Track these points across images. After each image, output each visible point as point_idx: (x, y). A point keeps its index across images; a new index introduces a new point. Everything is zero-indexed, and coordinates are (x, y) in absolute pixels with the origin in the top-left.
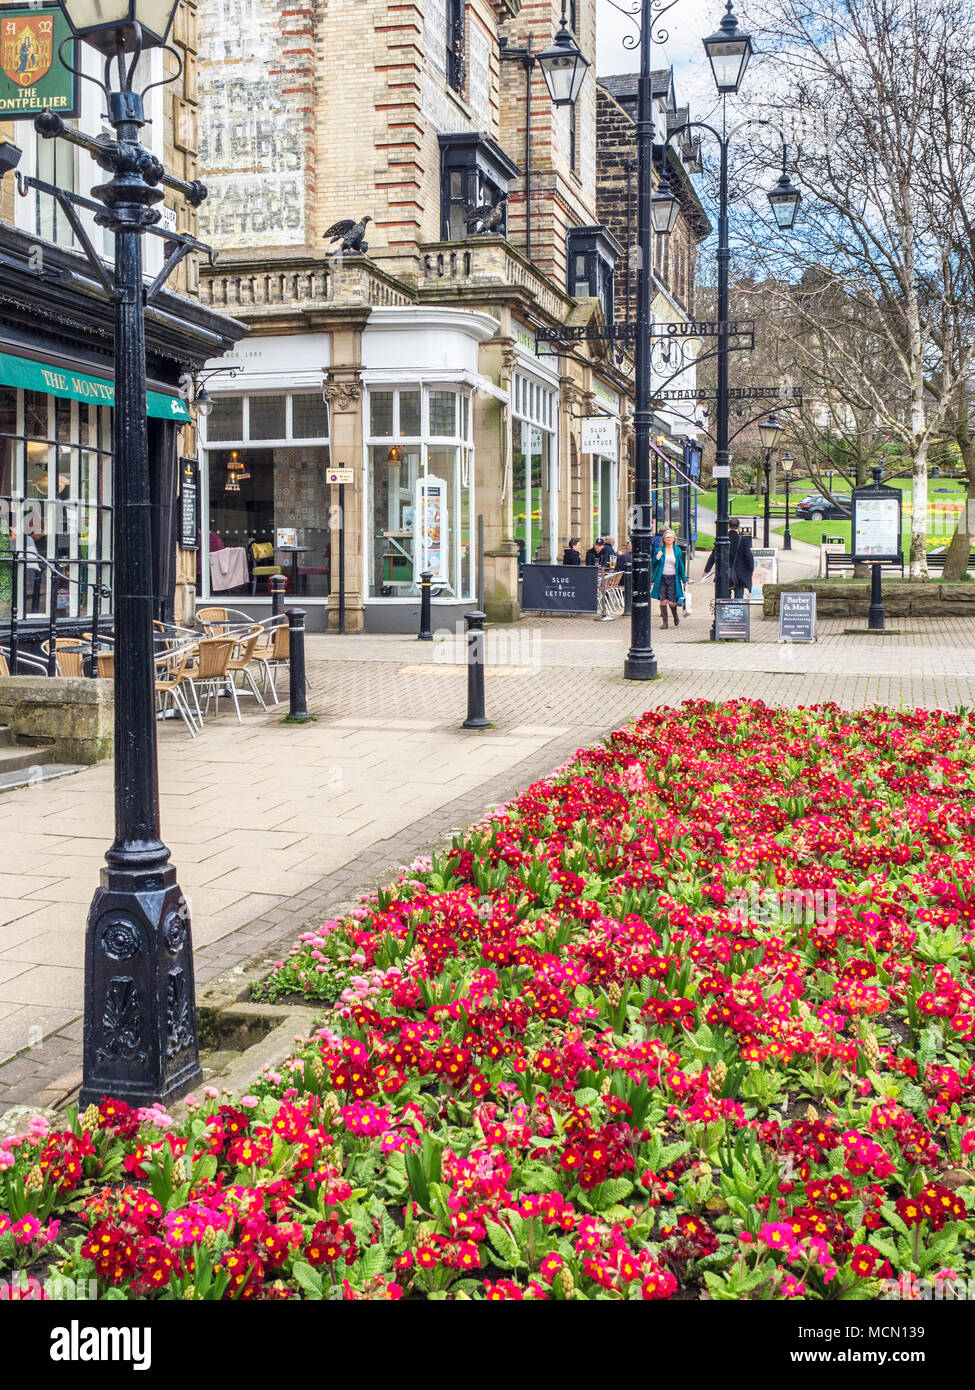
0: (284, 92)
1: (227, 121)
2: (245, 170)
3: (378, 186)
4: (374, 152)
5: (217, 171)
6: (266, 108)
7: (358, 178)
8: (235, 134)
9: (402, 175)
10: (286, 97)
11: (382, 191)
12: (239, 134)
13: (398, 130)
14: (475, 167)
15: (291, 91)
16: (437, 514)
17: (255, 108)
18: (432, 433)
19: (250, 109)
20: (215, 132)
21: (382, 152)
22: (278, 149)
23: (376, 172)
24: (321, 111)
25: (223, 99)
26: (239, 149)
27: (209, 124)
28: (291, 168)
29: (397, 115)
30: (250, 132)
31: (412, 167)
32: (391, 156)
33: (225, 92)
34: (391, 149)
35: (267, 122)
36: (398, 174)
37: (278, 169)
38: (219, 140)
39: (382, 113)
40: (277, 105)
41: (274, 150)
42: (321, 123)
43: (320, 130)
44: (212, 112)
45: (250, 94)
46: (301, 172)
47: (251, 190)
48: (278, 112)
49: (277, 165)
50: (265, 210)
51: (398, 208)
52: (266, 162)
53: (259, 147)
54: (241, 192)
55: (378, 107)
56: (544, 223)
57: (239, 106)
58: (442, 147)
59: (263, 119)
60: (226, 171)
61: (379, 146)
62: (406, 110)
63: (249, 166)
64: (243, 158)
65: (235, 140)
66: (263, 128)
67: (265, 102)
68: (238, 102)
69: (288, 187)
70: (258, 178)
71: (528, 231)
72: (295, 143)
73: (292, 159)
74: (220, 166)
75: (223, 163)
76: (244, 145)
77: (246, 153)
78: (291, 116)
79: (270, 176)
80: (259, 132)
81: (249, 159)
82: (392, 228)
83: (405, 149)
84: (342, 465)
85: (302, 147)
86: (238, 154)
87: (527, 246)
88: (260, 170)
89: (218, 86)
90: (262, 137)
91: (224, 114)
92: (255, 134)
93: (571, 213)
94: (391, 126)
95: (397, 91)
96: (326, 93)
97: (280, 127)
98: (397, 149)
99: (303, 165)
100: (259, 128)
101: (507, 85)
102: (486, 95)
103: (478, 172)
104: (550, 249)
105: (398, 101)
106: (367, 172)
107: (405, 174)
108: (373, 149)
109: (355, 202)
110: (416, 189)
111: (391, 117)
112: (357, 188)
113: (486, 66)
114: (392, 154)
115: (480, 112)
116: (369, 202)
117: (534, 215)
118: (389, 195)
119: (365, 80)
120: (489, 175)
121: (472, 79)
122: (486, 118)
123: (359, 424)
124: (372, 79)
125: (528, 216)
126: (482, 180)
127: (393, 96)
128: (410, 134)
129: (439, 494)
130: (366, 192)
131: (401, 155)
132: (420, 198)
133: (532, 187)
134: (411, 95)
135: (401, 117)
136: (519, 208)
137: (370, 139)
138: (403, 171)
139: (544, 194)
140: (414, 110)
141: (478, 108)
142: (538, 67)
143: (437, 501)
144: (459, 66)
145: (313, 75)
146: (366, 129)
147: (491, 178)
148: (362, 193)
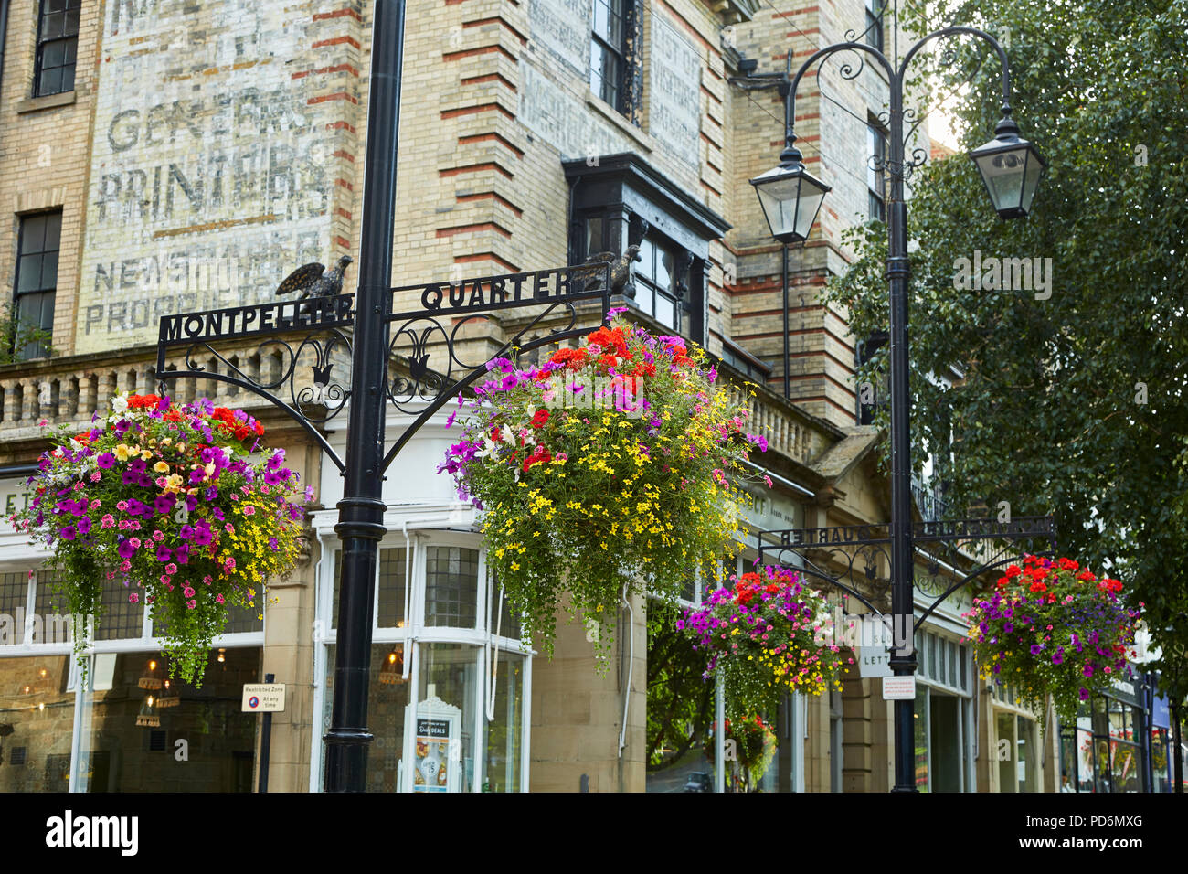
0: (311, 102)
1: (230, 152)
2: (250, 221)
3: (440, 232)
4: (437, 181)
5: (212, 226)
6: (285, 127)
8: (240, 169)
9: (474, 212)
10: (314, 108)
11: (445, 240)
12: (246, 169)
13: (471, 145)
14: (621, 207)
15: (321, 99)
16: (443, 770)
17: (270, 129)
18: (428, 623)
19: (263, 131)
20: (215, 167)
21: (448, 180)
22: (298, 187)
23: (438, 212)
25: (228, 120)
26: (246, 190)
27: (206, 157)
28: (313, 213)
29: (470, 124)
30: (261, 164)
31: (490, 200)
32: (461, 186)
33: (231, 110)
34: (461, 176)
35: (284, 148)
36: (469, 213)
37: (295, 217)
38: (218, 181)
39: (450, 122)
40: (300, 121)
41: (291, 189)
44: (212, 140)
45: (264, 109)
46: (327, 217)
47: (256, 250)
48: (300, 132)
49: (295, 210)
50: (274, 278)
52: (280, 207)
53: (272, 186)
54: (242, 254)
55: (446, 114)
56: (811, 319)
57: (250, 129)
58: (570, 180)
59: (279, 143)
60: (225, 224)
61: (444, 172)
62: (484, 114)
63: (256, 214)
64: (248, 204)
65: (240, 178)
66: (279, 156)
67: (283, 120)
68: (247, 123)
69: (308, 242)
70: (268, 230)
71: (786, 333)
72: (322, 174)
73: (315, 198)
74: (217, 217)
75: (221, 214)
76: (252, 185)
77: (253, 196)
78: (318, 135)
79: (283, 227)
80: (273, 163)
81: (257, 204)
83: (481, 174)
84: (270, 679)
85: (330, 180)
86: (242, 199)
87: (786, 355)
88: (271, 219)
89: (222, 102)
90: (277, 170)
91: (227, 140)
92: (267, 167)
94: (463, 139)
95: (473, 87)
97: (301, 154)
98: (468, 175)
99: (330, 206)
100: (273, 157)
101: (757, 126)
102: (693, 125)
103: (625, 216)
104: (818, 358)
105: (473, 103)
106: (425, 211)
107: (481, 211)
108: (436, 176)
109: (406, 260)
110: (499, 235)
111: (463, 126)
112: (410, 238)
113: (693, 83)
114: (463, 182)
115: (678, 147)
116: (425, 258)
117: (795, 309)
118: (456, 245)
119: (429, 76)
120: (657, 225)
121: (657, 94)
122: (692, 158)
123: (309, 605)
124: (437, 74)
125: (786, 311)
126: (640, 230)
127: (466, 95)
128: (488, 149)
129: (446, 735)
130: (424, 243)
131: (476, 182)
132: (509, 250)
133: (791, 268)
134: (492, 92)
135: (478, 124)
136: (773, 300)
137: (433, 162)
138: (478, 206)
139: (810, 277)
140: (497, 113)
141: (670, 140)
142: (800, 97)
143: (444, 745)
144: (631, 74)
145: (356, 74)
146: (427, 148)
147: (663, 229)
148: (415, 244)
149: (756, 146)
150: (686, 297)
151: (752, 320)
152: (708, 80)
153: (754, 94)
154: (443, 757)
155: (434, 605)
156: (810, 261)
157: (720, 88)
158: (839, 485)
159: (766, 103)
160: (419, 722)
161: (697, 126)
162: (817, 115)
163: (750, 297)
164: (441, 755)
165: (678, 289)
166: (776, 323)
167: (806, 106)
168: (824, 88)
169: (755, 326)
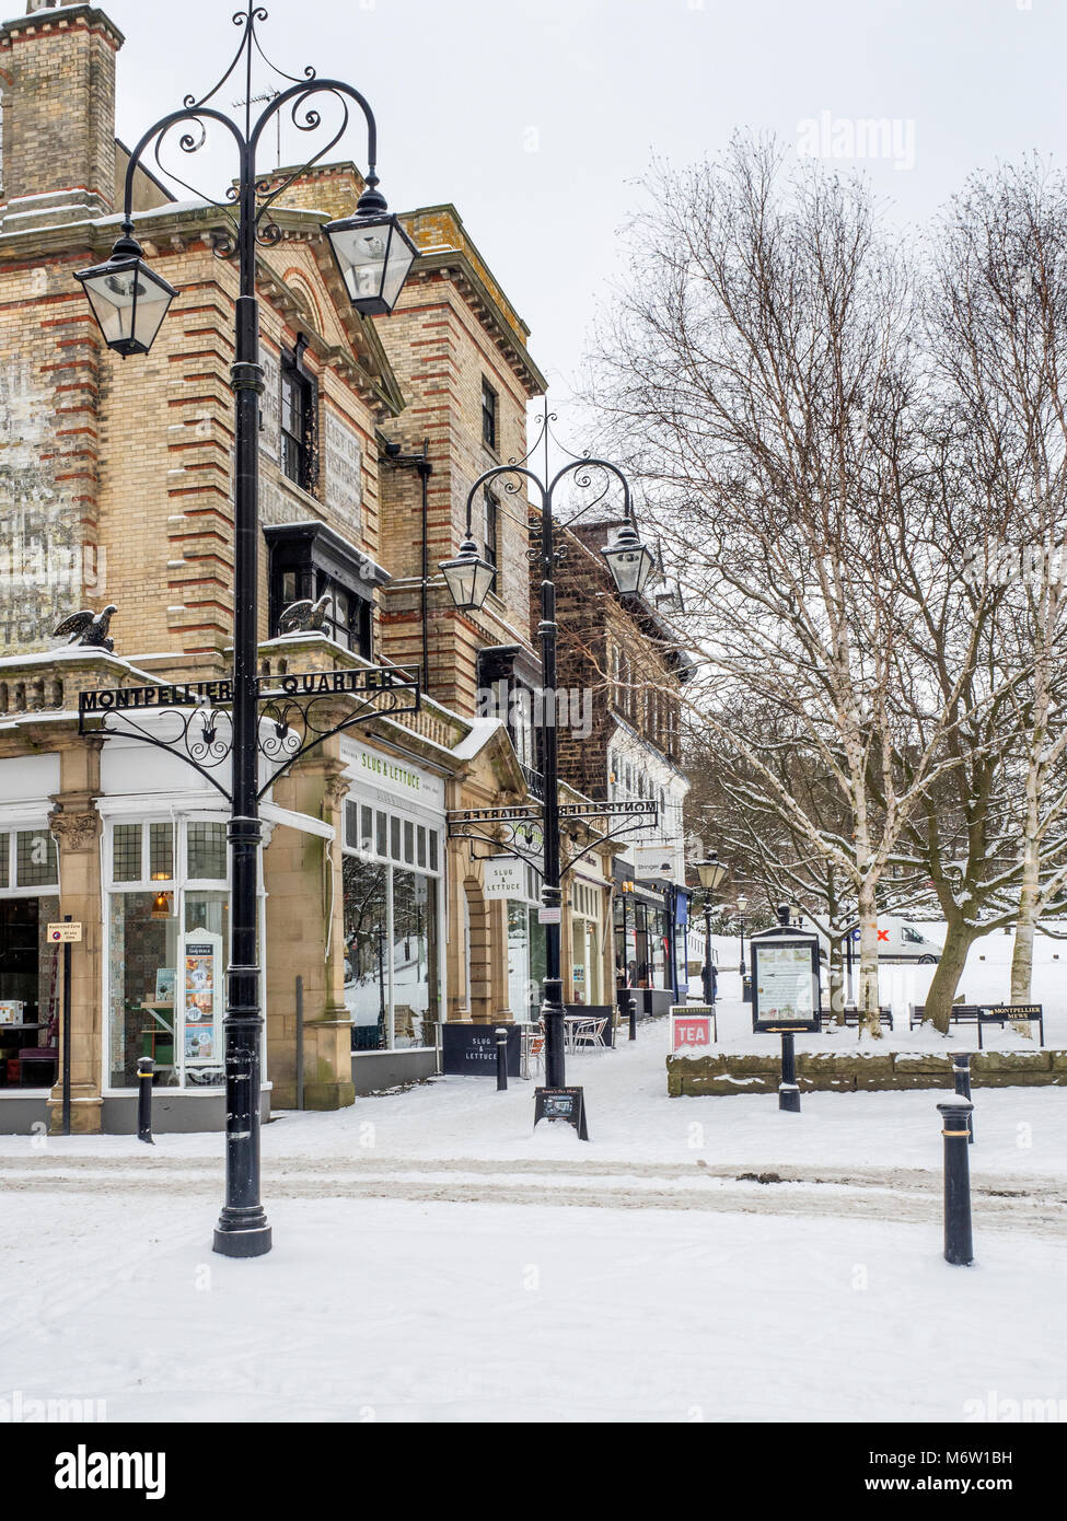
0: (58, 479)
2: (11, 571)
3: (172, 584)
4: (167, 545)
6: (36, 498)
7: (148, 576)
9: (199, 570)
10: (61, 484)
11: (176, 590)
12: (4, 530)
13: (194, 518)
14: (310, 565)
15: (66, 477)
16: (209, 979)
17: (24, 499)
18: (191, 876)
19: (18, 500)
21: (176, 544)
22: (50, 545)
23: (170, 568)
24: (105, 501)
26: (4, 547)
28: (65, 566)
29: (194, 501)
30: (17, 527)
31: (212, 561)
32: (187, 549)
34: (187, 541)
35: (37, 514)
36: (196, 570)
37: (50, 568)
39: (176, 499)
40: (49, 494)
41: (45, 547)
42: (104, 514)
43: (104, 522)
45: (18, 483)
46: (77, 571)
47: (17, 594)
48: (50, 502)
49: (50, 564)
50: (33, 616)
51: (195, 610)
52: (36, 560)
55: (172, 493)
56: (444, 644)
57: (4, 497)
58: (268, 543)
59: (32, 511)
61: (173, 538)
62: (204, 494)
63: (16, 566)
66: (33, 521)
67: (34, 492)
68: (3, 493)
69: (63, 590)
71: (425, 653)
72: (70, 537)
73: (66, 556)
77: (12, 551)
78: (66, 506)
79: (40, 577)
80: (28, 526)
81: (16, 558)
82: (188, 634)
83: (203, 540)
84: (68, 918)
85: (78, 541)
87: (425, 670)
90: (31, 531)
92: (23, 529)
93: (483, 636)
94: (188, 513)
95: (195, 472)
96: (111, 479)
97: (52, 520)
98: (194, 541)
100: (27, 521)
101: (400, 496)
102: (356, 498)
103: (314, 571)
104: (450, 672)
105: (195, 485)
106: (159, 568)
107: (205, 569)
108: (166, 541)
109: (144, 604)
110: (218, 587)
111: (187, 503)
112: (147, 587)
113: (355, 465)
114: (189, 546)
115: (346, 515)
116: (161, 603)
117: (431, 637)
118: (185, 594)
119: (157, 462)
120: (337, 578)
121: (330, 476)
122: (356, 523)
123: (96, 865)
124: (165, 461)
125: (424, 637)
126: (323, 581)
127: (189, 479)
128: (209, 522)
129: (211, 953)
130: (159, 592)
131: (200, 546)
132: (226, 598)
133: (429, 604)
134: (211, 477)
135: (199, 502)
136: (415, 629)
137: (163, 529)
138: (202, 565)
139: (444, 611)
140: (215, 493)
141: (340, 510)
142: (435, 475)
143: (209, 961)
144: (310, 459)
145: (95, 459)
146: (158, 518)
147: (341, 581)
148: (152, 593)
149: (400, 511)
150: (357, 630)
151: (399, 643)
152: (367, 462)
153: (398, 471)
154: (209, 969)
155: (193, 864)
156: (444, 600)
157: (374, 469)
158: (472, 766)
159: (408, 480)
160: (188, 947)
161: (358, 498)
162: (449, 490)
163: (396, 626)
164: (208, 968)
165: (351, 625)
166: (417, 646)
167: (439, 482)
168: (453, 470)
169: (400, 648)
